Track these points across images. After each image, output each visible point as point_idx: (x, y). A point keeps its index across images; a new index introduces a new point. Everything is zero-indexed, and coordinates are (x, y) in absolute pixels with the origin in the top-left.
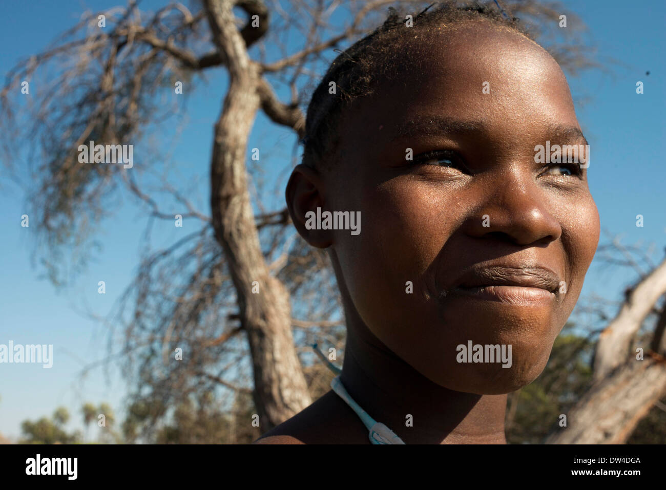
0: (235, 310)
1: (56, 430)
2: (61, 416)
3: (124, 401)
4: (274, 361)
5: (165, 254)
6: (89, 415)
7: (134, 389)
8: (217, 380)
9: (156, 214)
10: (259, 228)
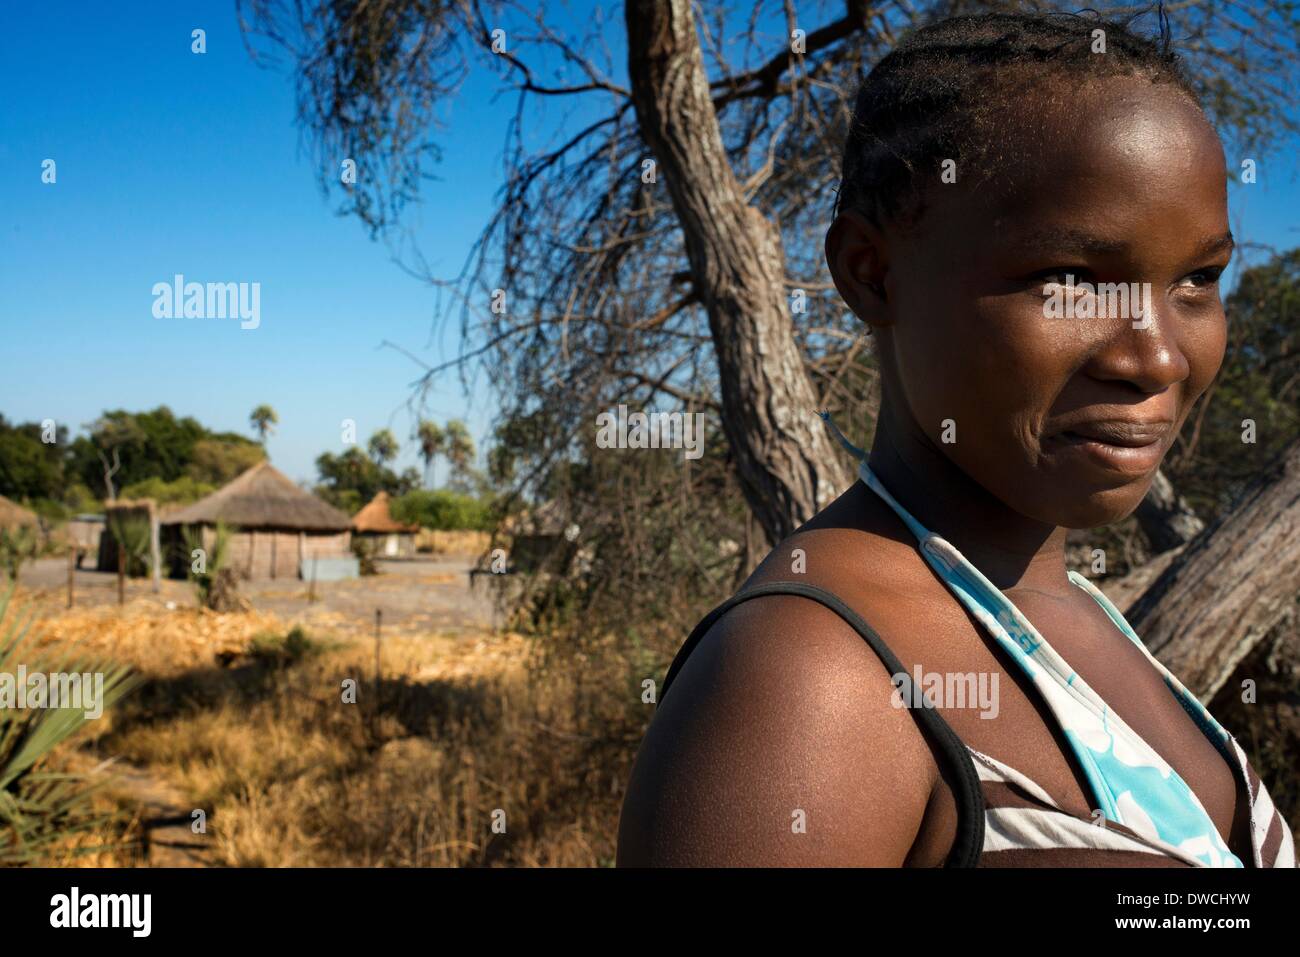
0: (683, 264)
1: (375, 468)
2: (383, 446)
3: (493, 421)
4: (758, 356)
5: (552, 159)
6: (430, 443)
7: (513, 402)
8: (659, 386)
9: (528, 86)
10: (720, 104)
